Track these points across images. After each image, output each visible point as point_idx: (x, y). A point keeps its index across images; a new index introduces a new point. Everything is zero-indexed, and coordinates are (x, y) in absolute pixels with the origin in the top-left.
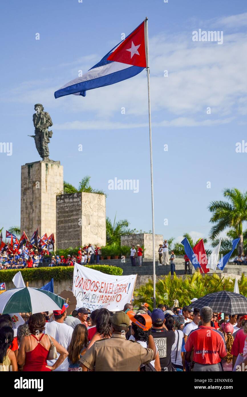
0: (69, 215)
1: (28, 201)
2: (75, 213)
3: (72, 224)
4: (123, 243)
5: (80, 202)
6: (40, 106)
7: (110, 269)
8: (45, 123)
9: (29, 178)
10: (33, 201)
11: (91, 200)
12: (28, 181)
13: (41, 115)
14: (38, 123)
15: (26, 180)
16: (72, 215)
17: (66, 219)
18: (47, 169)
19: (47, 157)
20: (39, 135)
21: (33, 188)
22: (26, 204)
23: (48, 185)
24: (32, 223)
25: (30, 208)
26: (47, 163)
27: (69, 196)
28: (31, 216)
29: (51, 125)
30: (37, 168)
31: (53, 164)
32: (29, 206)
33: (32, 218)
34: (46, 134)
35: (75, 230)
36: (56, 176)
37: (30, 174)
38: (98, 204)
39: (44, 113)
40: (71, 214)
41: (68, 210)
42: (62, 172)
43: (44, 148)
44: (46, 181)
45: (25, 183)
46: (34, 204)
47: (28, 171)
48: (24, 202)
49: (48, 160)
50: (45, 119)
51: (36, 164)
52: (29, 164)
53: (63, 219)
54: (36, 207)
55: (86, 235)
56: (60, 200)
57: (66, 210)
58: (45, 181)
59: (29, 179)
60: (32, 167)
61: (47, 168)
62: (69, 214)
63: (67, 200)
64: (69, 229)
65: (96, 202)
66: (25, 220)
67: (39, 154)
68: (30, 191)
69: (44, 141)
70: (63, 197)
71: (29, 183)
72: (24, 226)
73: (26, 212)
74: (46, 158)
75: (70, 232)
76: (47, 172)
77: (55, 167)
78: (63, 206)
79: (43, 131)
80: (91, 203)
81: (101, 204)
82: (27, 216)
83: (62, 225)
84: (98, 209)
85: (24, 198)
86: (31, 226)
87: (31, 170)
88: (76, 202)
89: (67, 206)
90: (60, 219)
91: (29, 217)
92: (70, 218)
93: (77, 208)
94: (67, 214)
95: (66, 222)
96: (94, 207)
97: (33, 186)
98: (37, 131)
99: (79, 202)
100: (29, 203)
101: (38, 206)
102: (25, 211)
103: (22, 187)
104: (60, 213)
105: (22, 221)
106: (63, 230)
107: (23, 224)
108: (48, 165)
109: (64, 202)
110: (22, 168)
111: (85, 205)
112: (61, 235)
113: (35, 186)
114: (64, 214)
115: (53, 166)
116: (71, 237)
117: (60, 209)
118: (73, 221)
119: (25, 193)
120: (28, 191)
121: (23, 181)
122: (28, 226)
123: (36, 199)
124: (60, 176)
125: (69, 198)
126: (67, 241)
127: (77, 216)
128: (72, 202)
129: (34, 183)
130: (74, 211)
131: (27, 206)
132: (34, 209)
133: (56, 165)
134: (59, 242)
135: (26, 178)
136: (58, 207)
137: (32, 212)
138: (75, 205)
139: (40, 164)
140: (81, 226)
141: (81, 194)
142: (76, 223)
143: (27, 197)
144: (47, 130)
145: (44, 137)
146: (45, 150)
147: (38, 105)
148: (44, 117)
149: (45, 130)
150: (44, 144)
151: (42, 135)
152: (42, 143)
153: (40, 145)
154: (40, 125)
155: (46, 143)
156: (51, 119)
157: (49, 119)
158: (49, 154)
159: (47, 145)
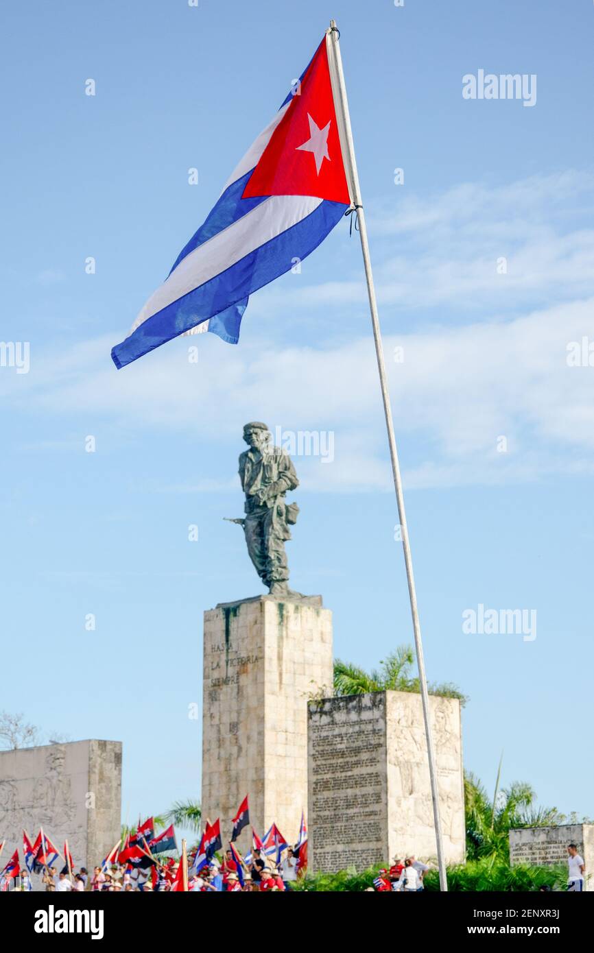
0: (347, 762)
1: (226, 719)
2: (364, 756)
3: (358, 791)
4: (516, 855)
5: (381, 721)
6: (260, 428)
8: (275, 478)
9: (227, 650)
10: (238, 720)
12: (224, 657)
13: (264, 454)
14: (253, 479)
16: (357, 763)
17: (338, 775)
18: (282, 621)
19: (283, 584)
20: (258, 518)
21: (241, 680)
22: (219, 731)
23: (284, 671)
24: (237, 789)
25: (231, 742)
26: (283, 602)
27: (347, 704)
28: (233, 766)
29: (293, 487)
30: (251, 618)
31: (301, 604)
32: (228, 736)
33: (237, 774)
34: (280, 514)
35: (367, 809)
36: (312, 640)
37: (231, 638)
38: (438, 727)
39: (271, 451)
40: (355, 759)
41: (343, 746)
42: (328, 628)
43: (273, 557)
44: (280, 658)
45: (215, 665)
46: (243, 729)
47: (224, 628)
48: (213, 723)
49: (285, 593)
50: (275, 466)
51: (249, 605)
52: (225, 607)
53: (329, 776)
54: (248, 738)
55: (402, 828)
56: (321, 716)
57: (339, 746)
58: (275, 658)
59: (227, 652)
60: (235, 615)
61: (282, 616)
62: (348, 759)
63: (340, 716)
64: (348, 807)
67: (259, 574)
68: (232, 689)
69: (273, 536)
70: (327, 706)
71: (227, 665)
72: (213, 798)
73: (219, 754)
74: (278, 587)
75: (352, 818)
76: (281, 630)
77: (307, 612)
78: (330, 734)
79: (269, 506)
80: (415, 724)
81: (448, 728)
82: (222, 768)
83: (326, 794)
84: (437, 745)
85: (212, 711)
86: (232, 800)
87: (233, 626)
88: (370, 721)
89: (340, 735)
90: (319, 777)
91: (227, 770)
92: (349, 774)
93: (372, 742)
94: (341, 760)
95: (338, 784)
97: (238, 674)
98: (253, 504)
99: (377, 721)
100: (228, 727)
101: (255, 736)
102: (215, 751)
103: (206, 677)
104: (319, 756)
105: (207, 782)
106: (329, 810)
107: (210, 793)
108: (285, 607)
109: (333, 721)
110: (205, 616)
111: (398, 733)
112: (323, 826)
113: (245, 672)
114: (333, 761)
115: (299, 610)
116: (355, 834)
117: (319, 745)
118: (360, 782)
119: (215, 694)
120: (225, 688)
121: (210, 659)
122: (223, 800)
123: (248, 713)
124: (323, 640)
125: (347, 708)
126: (342, 845)
127: (371, 765)
128: (355, 723)
129: (243, 663)
130: (364, 750)
131: (221, 737)
132: (243, 746)
133: (309, 608)
134: (318, 851)
135: (218, 648)
136: (314, 736)
137: (235, 756)
138: (366, 733)
139: (262, 605)
140: (387, 799)
141: (385, 697)
142: (369, 790)
143: (221, 706)
144: (282, 502)
145: (271, 523)
146: (276, 562)
147: (254, 427)
148: (272, 461)
149: (277, 501)
150: (271, 543)
151: (268, 517)
152: (268, 541)
153: (259, 547)
154: (259, 487)
155: (278, 541)
156: (294, 469)
157: (286, 468)
158: (286, 573)
159: (283, 548)
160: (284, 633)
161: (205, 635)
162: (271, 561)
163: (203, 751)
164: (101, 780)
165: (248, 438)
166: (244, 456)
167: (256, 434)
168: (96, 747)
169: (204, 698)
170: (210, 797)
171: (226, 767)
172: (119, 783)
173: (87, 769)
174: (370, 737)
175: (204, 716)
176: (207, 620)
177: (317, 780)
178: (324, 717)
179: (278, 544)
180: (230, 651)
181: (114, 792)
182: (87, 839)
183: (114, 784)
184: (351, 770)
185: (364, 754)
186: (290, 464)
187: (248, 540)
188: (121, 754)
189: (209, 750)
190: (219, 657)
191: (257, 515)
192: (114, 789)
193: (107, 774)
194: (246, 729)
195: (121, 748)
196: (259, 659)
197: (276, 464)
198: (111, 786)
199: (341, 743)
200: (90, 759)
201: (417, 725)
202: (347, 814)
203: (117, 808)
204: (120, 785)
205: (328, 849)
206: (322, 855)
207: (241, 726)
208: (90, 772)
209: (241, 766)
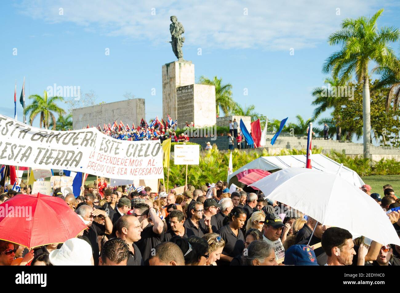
1: (167, 93)
2: (189, 101)
3: (187, 110)
4: (218, 124)
6: (174, 17)
8: (178, 30)
12: (167, 77)
13: (175, 24)
15: (166, 77)
16: (187, 103)
17: (183, 106)
18: (180, 68)
19: (181, 58)
20: (174, 41)
21: (170, 83)
22: (166, 96)
23: (181, 80)
24: (170, 110)
25: (169, 99)
26: (180, 63)
28: (169, 104)
29: (183, 33)
30: (172, 67)
31: (186, 63)
32: (168, 97)
33: (170, 106)
34: (180, 40)
35: (190, 114)
36: (188, 72)
37: (168, 72)
38: (208, 93)
39: (177, 23)
40: (187, 102)
42: (193, 69)
43: (178, 51)
44: (180, 77)
45: (165, 79)
47: (166, 70)
48: (165, 94)
49: (182, 60)
51: (172, 63)
52: (167, 64)
53: (181, 106)
54: (173, 97)
56: (179, 91)
57: (183, 99)
58: (179, 77)
60: (169, 66)
61: (180, 66)
62: (185, 102)
63: (183, 91)
64: (186, 113)
65: (207, 91)
66: (165, 108)
67: (176, 56)
68: (169, 85)
69: (178, 45)
70: (181, 89)
71: (167, 79)
73: (166, 101)
75: (186, 116)
76: (180, 70)
78: (181, 95)
79: (177, 38)
80: (202, 92)
82: (167, 105)
83: (181, 110)
84: (208, 97)
86: (169, 112)
87: (168, 69)
88: (190, 92)
89: (184, 96)
90: (179, 106)
91: (168, 105)
92: (186, 105)
95: (183, 108)
96: (205, 95)
97: (170, 81)
98: (173, 37)
99: (192, 92)
100: (168, 95)
103: (163, 82)
104: (179, 101)
106: (181, 114)
112: (180, 118)
113: (172, 81)
114: (182, 102)
115: (185, 65)
116: (187, 120)
117: (179, 98)
118: (188, 107)
119: (165, 87)
120: (167, 85)
122: (167, 113)
123: (173, 91)
124: (192, 72)
125: (185, 89)
126: (184, 123)
127: (190, 103)
128: (187, 93)
129: (171, 78)
130: (189, 99)
132: (171, 99)
133: (188, 64)
134: (179, 124)
135: (165, 75)
136: (178, 96)
137: (169, 102)
139: (175, 63)
140: (194, 111)
141: (193, 86)
142: (190, 109)
143: (166, 89)
144: (180, 37)
145: (178, 42)
146: (180, 53)
148: (177, 26)
150: (178, 47)
153: (175, 49)
154: (174, 33)
158: (182, 55)
159: (181, 49)
160: (181, 71)
161: (162, 72)
164: (140, 108)
165: (171, 20)
166: (171, 25)
167: (173, 19)
168: (138, 100)
173: (136, 105)
174: (190, 96)
175: (163, 92)
176: (163, 68)
180: (168, 75)
181: (143, 111)
182: (136, 122)
183: (143, 109)
186: (182, 27)
187: (172, 47)
189: (164, 100)
193: (141, 107)
195: (145, 101)
196: (175, 77)
197: (179, 27)
200: (136, 103)
204: (145, 109)
205: (181, 124)
207: (171, 94)
208: (137, 106)
209: (171, 104)
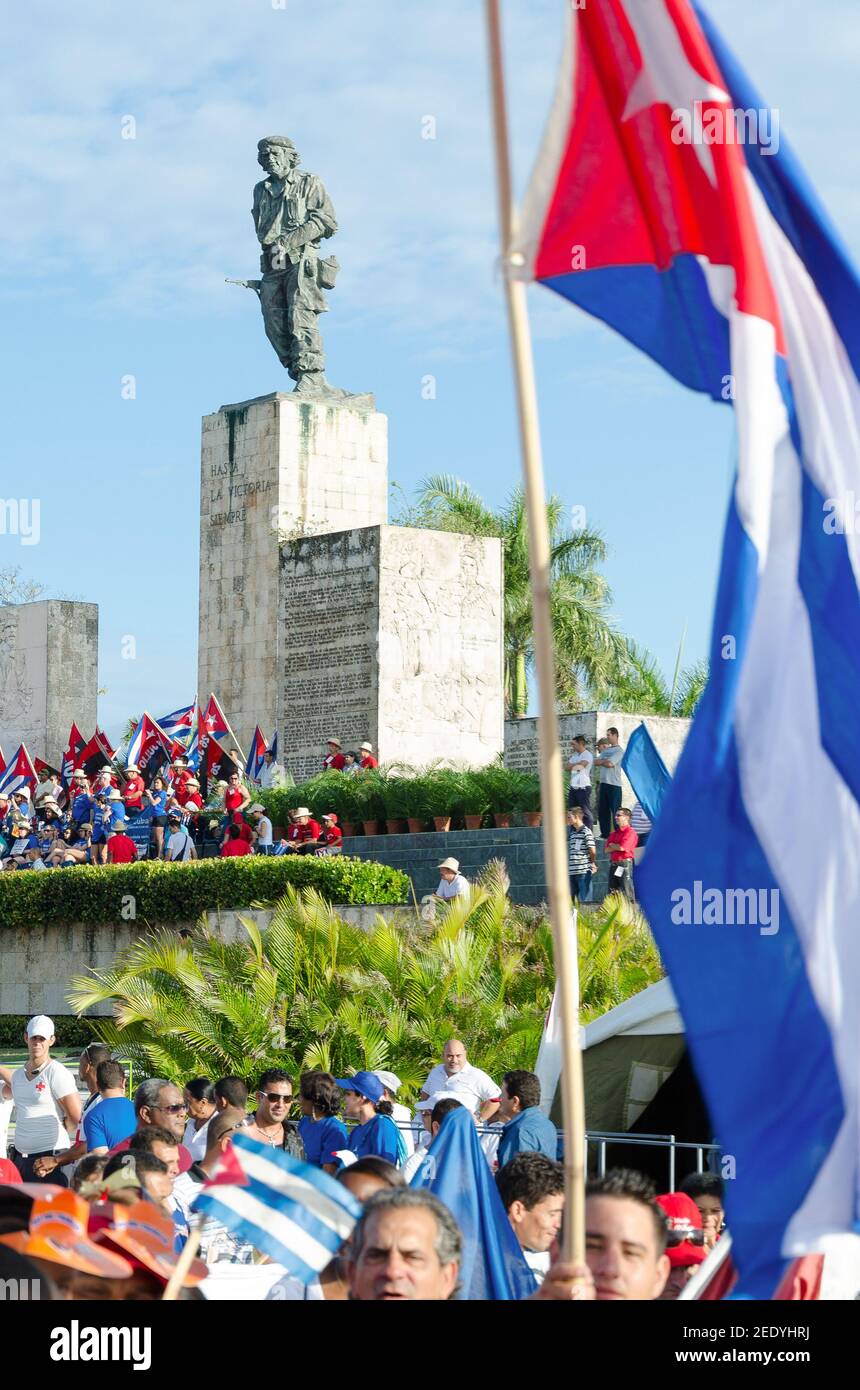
0: (329, 630)
1: (229, 573)
2: (351, 620)
3: (341, 671)
4: (512, 757)
5: (372, 569)
6: (282, 145)
7: (340, 875)
8: (302, 220)
9: (231, 473)
10: (245, 573)
11: (426, 562)
12: (226, 483)
13: (287, 185)
14: (270, 221)
15: (221, 481)
16: (341, 631)
17: (317, 647)
18: (307, 430)
19: (316, 377)
20: (277, 278)
21: (248, 515)
22: (220, 588)
23: (309, 503)
24: (243, 669)
25: (235, 606)
27: (330, 545)
28: (237, 640)
29: (328, 233)
30: (261, 426)
31: (339, 406)
32: (231, 596)
33: (243, 650)
34: (308, 273)
35: (353, 697)
36: (355, 458)
37: (236, 455)
38: (464, 578)
39: (298, 179)
40: (338, 625)
41: (323, 606)
42: (381, 440)
43: (299, 337)
44: (303, 485)
45: (215, 495)
46: (251, 586)
47: (227, 440)
48: (212, 577)
49: (319, 390)
50: (301, 203)
51: (258, 406)
52: (230, 409)
53: (304, 650)
54: (257, 599)
55: (401, 723)
56: (296, 563)
57: (319, 607)
58: (295, 484)
59: (232, 475)
60: (242, 422)
61: (306, 422)
62: (331, 626)
63: (320, 564)
64: (329, 693)
65: (454, 569)
66: (215, 660)
67: (282, 362)
68: (237, 529)
69: (299, 305)
70: (305, 549)
71: (231, 494)
72: (212, 684)
73: (220, 621)
74: (309, 382)
75: (333, 708)
76: (305, 444)
77: (347, 418)
78: (308, 588)
79: (293, 262)
80: (427, 573)
81: (481, 580)
82: (224, 641)
83: (302, 675)
84: (462, 605)
85: (211, 561)
86: (236, 687)
87: (239, 438)
88: (359, 570)
89: (320, 591)
90: (293, 651)
91: (230, 643)
92: (331, 646)
93: (361, 600)
94: (320, 627)
95: (316, 661)
96: (441, 592)
97: (245, 508)
98: (270, 259)
99: (368, 569)
100: (231, 583)
101: (265, 595)
102: (215, 617)
103: (203, 513)
104: (293, 621)
105: (204, 662)
106: (304, 698)
107: (208, 676)
108: (312, 410)
109: (311, 570)
110: (204, 424)
111: (398, 586)
112: (296, 720)
113: (254, 504)
114: (310, 629)
115: (335, 415)
116: (337, 731)
117: (293, 606)
118: (343, 657)
119: (216, 537)
120: (228, 529)
121: (209, 486)
122: (224, 687)
123: (257, 563)
124: (372, 459)
125: (329, 551)
126: (320, 747)
127: (359, 634)
128: (340, 573)
129: (251, 490)
130: (350, 612)
131: (223, 598)
132: (251, 611)
133: (351, 412)
134: (290, 755)
135: (220, 470)
136: (286, 592)
137: (239, 625)
138: (353, 587)
139: (276, 406)
140: (377, 682)
141: (378, 534)
142: (356, 668)
143: (224, 554)
144: (312, 254)
145: (296, 286)
146: (304, 344)
147: (272, 144)
148: (298, 195)
149: (304, 254)
150: (297, 316)
151: (291, 279)
152: (292, 312)
153: (281, 322)
154: (279, 233)
155: (307, 313)
156: (331, 205)
157: (319, 205)
158: (319, 361)
159: (315, 323)
160: (310, 448)
161: (203, 451)
162: (297, 342)
163: (200, 617)
164: (66, 657)
165: (264, 160)
166: (260, 187)
167: (275, 154)
168: (57, 610)
169: (201, 542)
170: (208, 681)
171: (229, 641)
172: (94, 661)
173: (44, 642)
174: (359, 593)
175: (201, 568)
176: (205, 430)
177: (291, 655)
178: (300, 564)
179: (306, 318)
180: (234, 474)
181: (86, 673)
183: (87, 663)
184: (334, 641)
185: (351, 618)
186: (324, 199)
187: (265, 312)
188: (97, 621)
189: (207, 616)
190: (221, 483)
191: (277, 275)
192: (86, 669)
193: (75, 649)
194: (254, 586)
195: (96, 614)
196: (272, 485)
197: (304, 199)
198: (82, 666)
199: (321, 602)
200: (49, 628)
201: (429, 576)
202: (328, 703)
203: (91, 696)
204: (95, 665)
205: (303, 752)
206: (295, 760)
207: (247, 582)
208: (50, 646)
209: (248, 639)
